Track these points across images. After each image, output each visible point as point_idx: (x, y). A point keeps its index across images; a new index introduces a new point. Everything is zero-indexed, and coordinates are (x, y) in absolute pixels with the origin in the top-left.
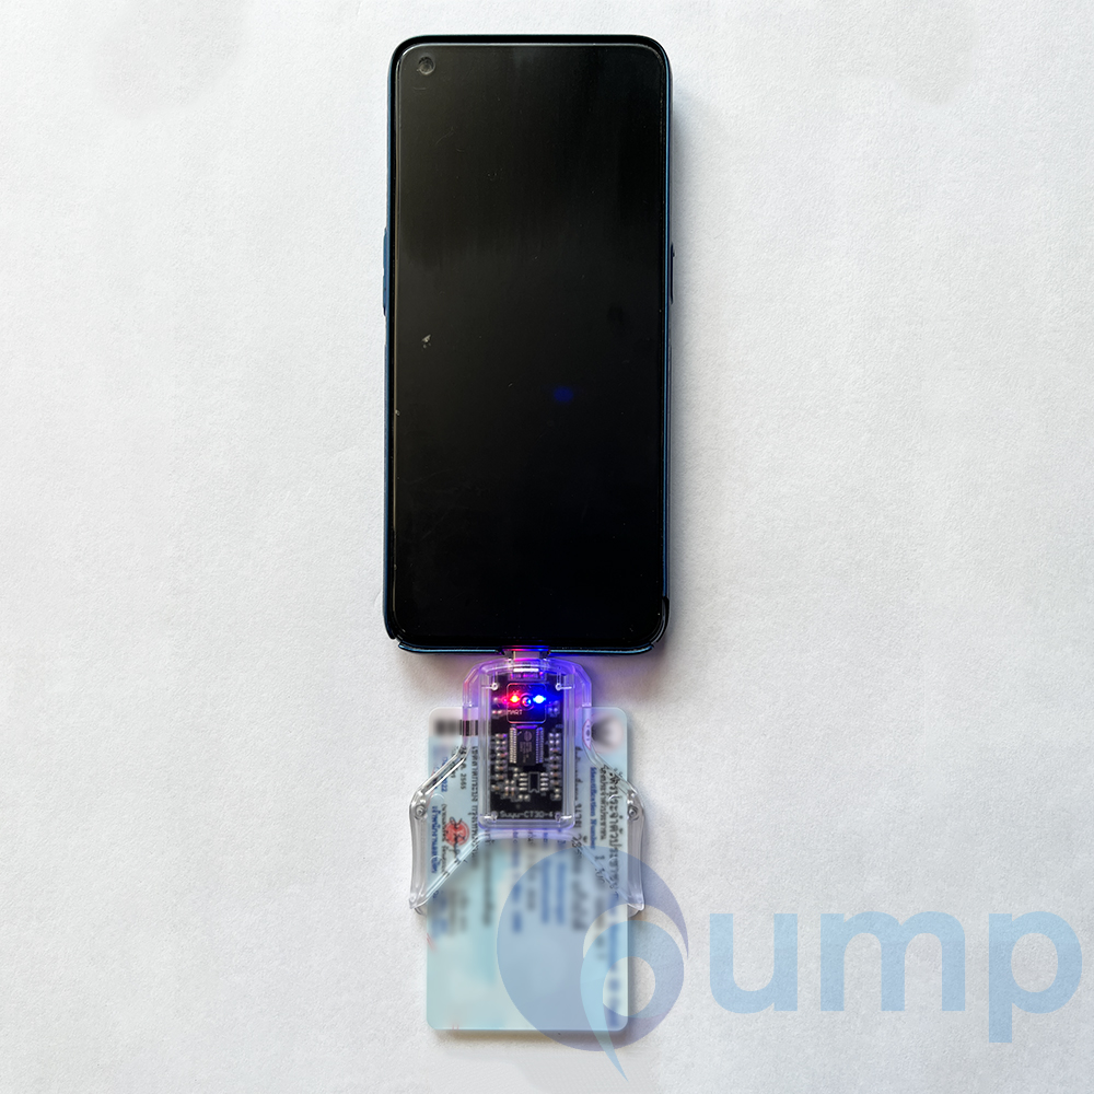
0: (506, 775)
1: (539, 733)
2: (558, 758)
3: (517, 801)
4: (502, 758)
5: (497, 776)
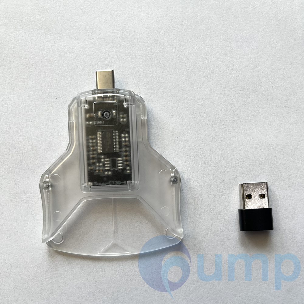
0: (96, 161)
1: (115, 134)
2: (128, 149)
3: (104, 175)
4: (94, 150)
5: (91, 161)
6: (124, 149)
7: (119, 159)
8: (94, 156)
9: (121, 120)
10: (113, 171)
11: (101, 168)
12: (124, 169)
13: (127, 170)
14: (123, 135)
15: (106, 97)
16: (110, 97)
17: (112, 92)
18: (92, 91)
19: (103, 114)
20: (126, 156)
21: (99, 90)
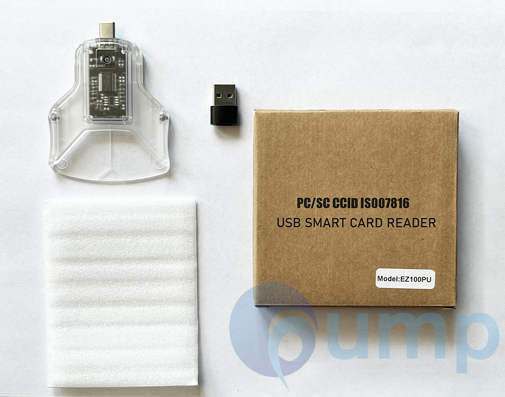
0: (97, 98)
1: (114, 76)
2: (124, 89)
3: (103, 111)
4: (95, 89)
5: (93, 98)
6: (120, 89)
7: (116, 97)
8: (95, 94)
9: (119, 65)
10: (111, 108)
11: (101, 105)
12: (120, 106)
13: (122, 107)
14: (120, 77)
15: (108, 45)
16: (111, 45)
17: (113, 42)
18: (96, 39)
19: (104, 60)
20: (122, 95)
21: (101, 39)
